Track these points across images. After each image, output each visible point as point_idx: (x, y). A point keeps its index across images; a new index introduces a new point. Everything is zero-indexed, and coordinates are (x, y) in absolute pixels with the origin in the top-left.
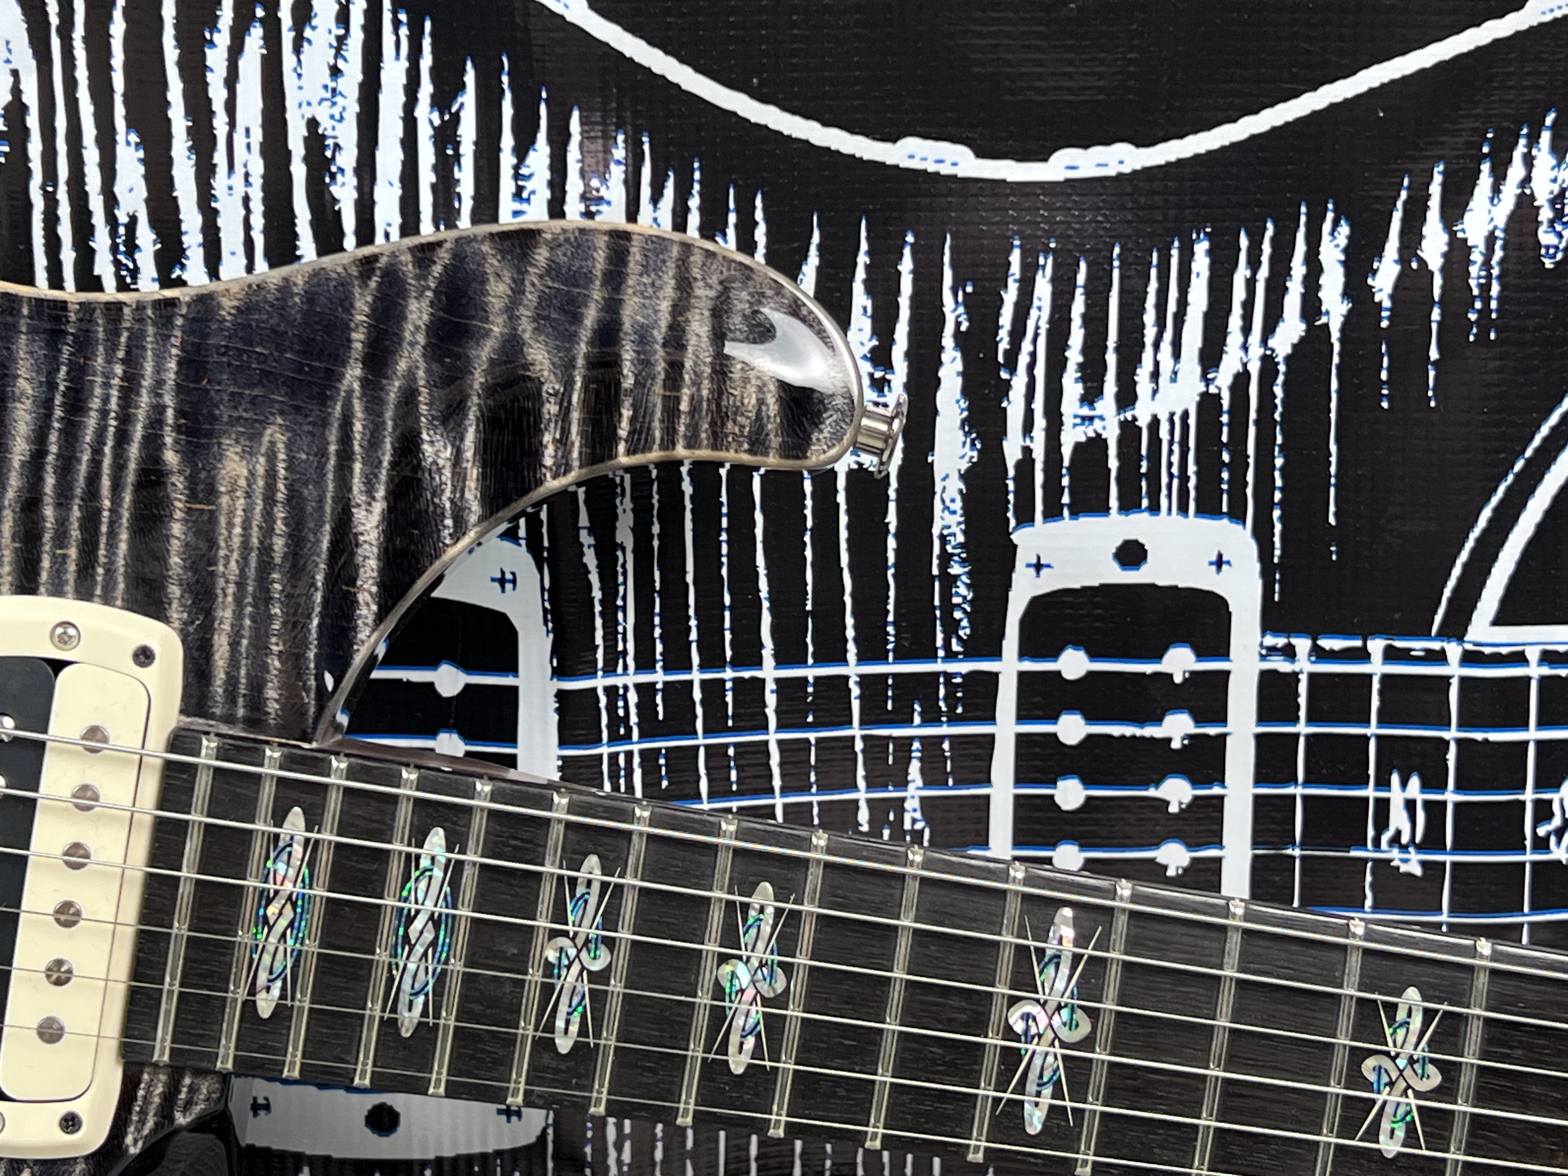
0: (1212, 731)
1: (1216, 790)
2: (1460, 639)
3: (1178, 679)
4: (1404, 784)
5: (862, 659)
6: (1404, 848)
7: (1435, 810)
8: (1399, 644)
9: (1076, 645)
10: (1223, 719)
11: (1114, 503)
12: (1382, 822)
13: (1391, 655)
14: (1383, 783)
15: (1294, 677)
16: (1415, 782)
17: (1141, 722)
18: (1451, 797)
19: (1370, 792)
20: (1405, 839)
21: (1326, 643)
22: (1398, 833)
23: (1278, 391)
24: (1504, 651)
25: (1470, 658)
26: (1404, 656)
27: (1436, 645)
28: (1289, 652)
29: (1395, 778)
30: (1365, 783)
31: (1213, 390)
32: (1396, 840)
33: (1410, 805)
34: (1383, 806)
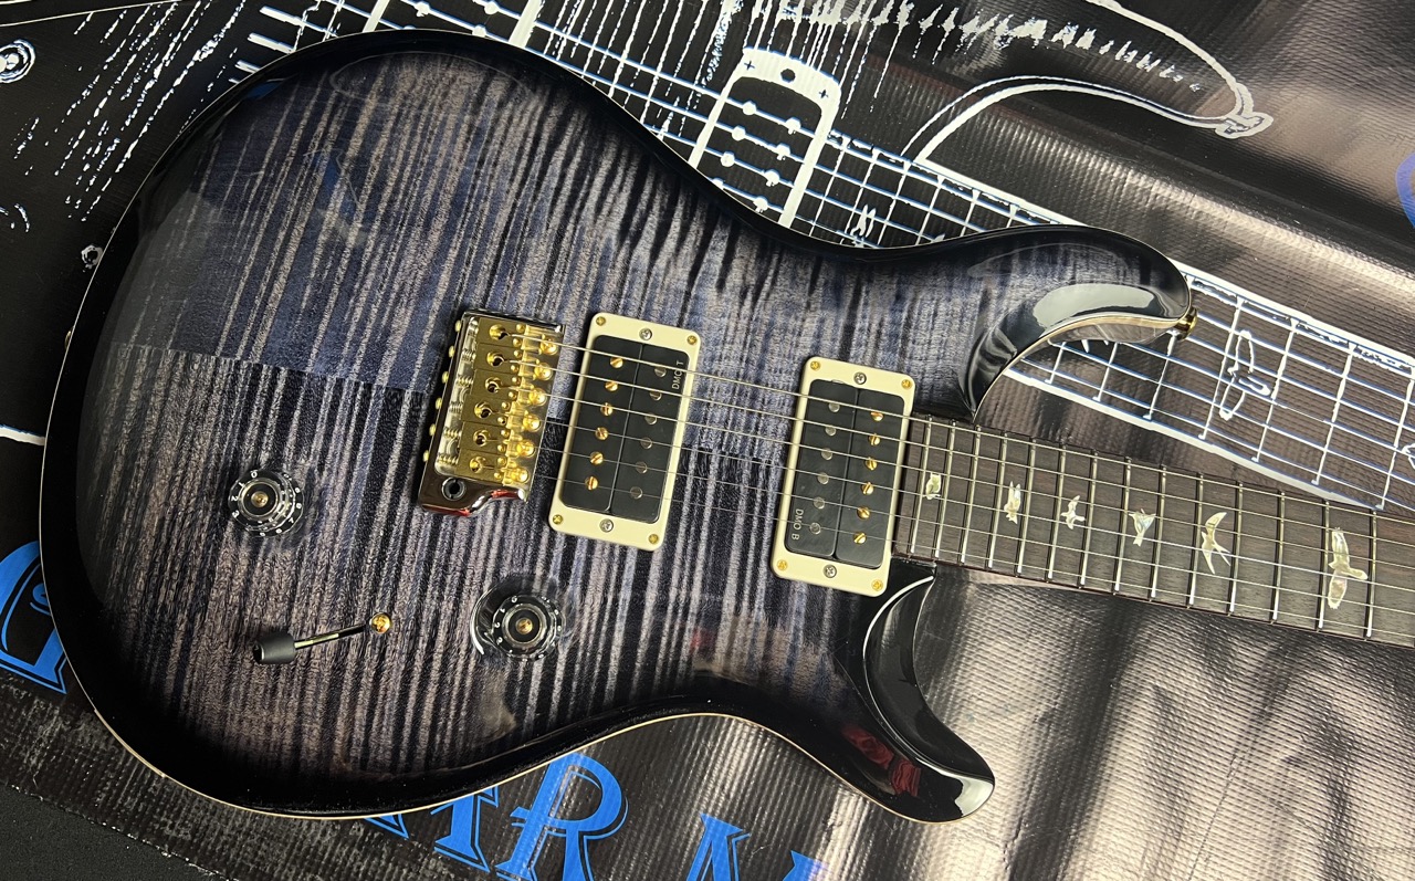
0: (797, 159)
1: (789, 184)
2: (912, 161)
3: (790, 132)
4: (868, 212)
5: (663, 71)
6: (860, 237)
7: (878, 226)
8: (886, 154)
9: (754, 102)
10: (803, 157)
11: (789, 51)
12: (854, 224)
13: (881, 157)
14: (860, 208)
15: (839, 151)
16: (873, 212)
17: (768, 143)
18: (886, 223)
19: (854, 210)
20: (861, 234)
21: (856, 143)
22: (859, 230)
23: (871, 35)
24: (928, 171)
25: (913, 169)
26: (887, 160)
27: (901, 160)
28: (840, 141)
29: (866, 208)
30: (852, 205)
31: (844, 23)
32: (857, 233)
33: (868, 220)
34: (857, 217)
